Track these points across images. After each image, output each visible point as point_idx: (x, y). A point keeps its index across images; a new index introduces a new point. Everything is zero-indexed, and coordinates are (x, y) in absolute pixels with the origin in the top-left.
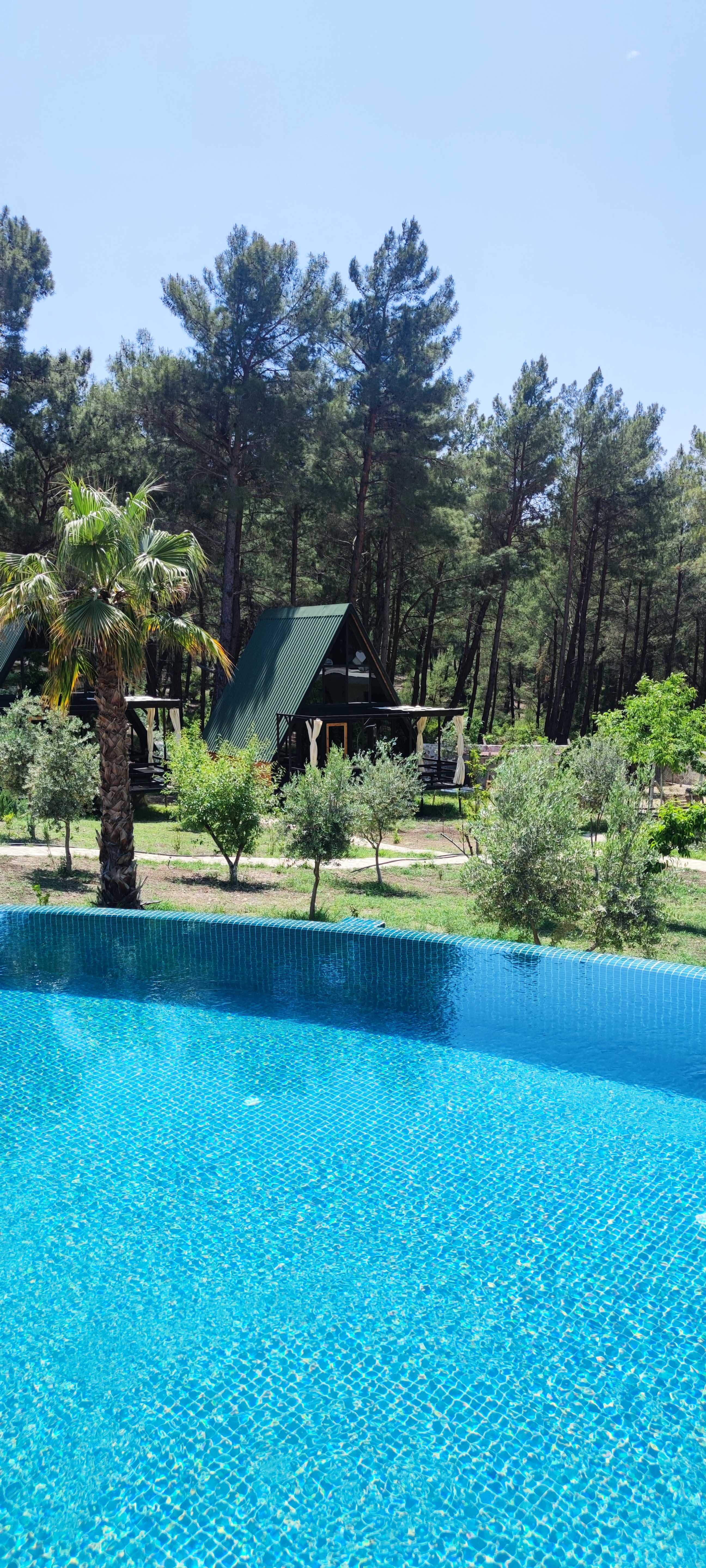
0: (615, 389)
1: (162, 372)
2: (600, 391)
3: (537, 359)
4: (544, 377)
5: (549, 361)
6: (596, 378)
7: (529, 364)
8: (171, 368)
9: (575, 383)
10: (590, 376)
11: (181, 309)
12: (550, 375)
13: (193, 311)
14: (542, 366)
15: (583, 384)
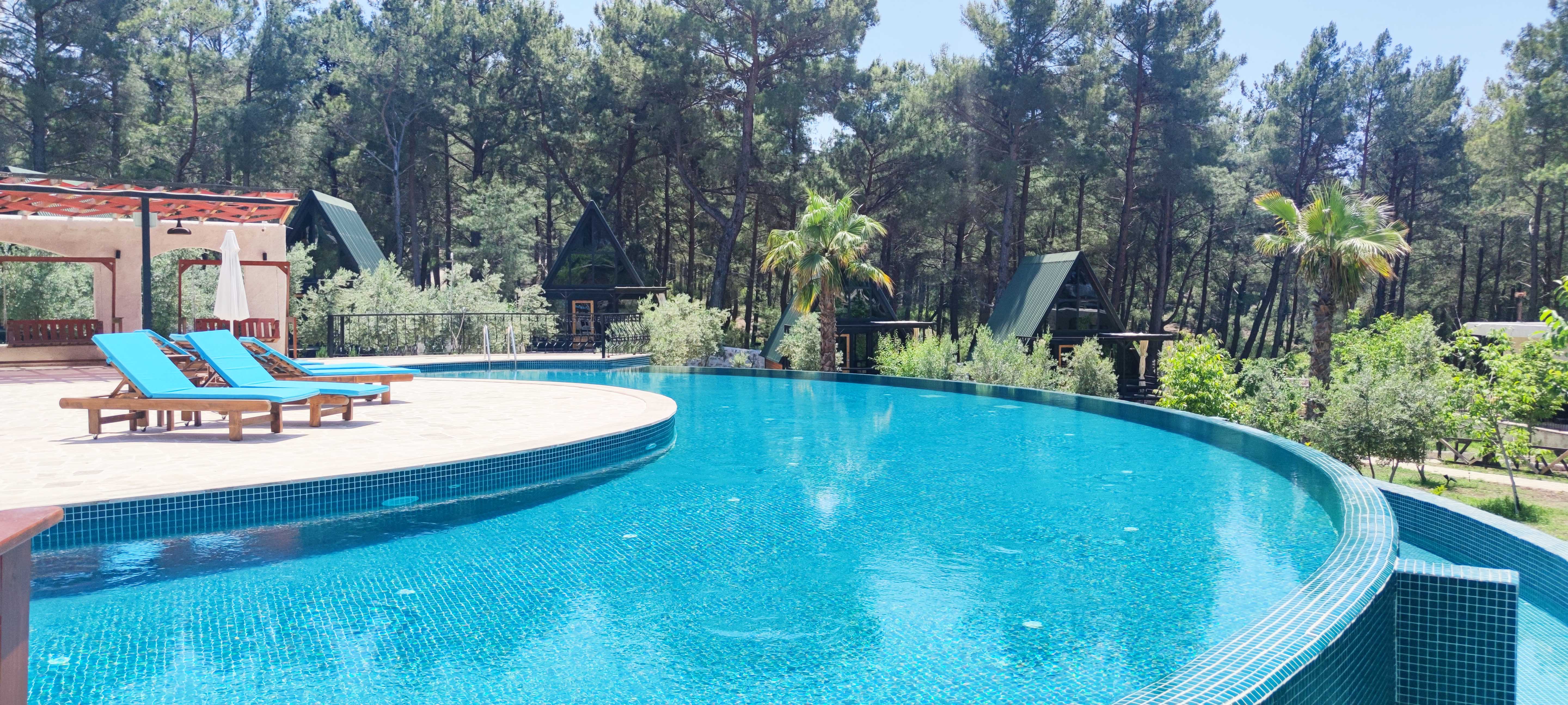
0: (1405, 47)
1: (953, 77)
2: (1389, 51)
3: (1327, 26)
4: (1334, 41)
5: (1339, 28)
6: (1384, 39)
7: (1319, 30)
8: (960, 74)
9: (1360, 45)
10: (1376, 38)
11: (976, 26)
12: (1339, 40)
13: (984, 28)
14: (1331, 32)
15: (1369, 44)
